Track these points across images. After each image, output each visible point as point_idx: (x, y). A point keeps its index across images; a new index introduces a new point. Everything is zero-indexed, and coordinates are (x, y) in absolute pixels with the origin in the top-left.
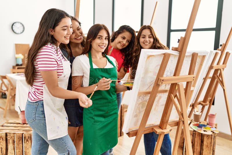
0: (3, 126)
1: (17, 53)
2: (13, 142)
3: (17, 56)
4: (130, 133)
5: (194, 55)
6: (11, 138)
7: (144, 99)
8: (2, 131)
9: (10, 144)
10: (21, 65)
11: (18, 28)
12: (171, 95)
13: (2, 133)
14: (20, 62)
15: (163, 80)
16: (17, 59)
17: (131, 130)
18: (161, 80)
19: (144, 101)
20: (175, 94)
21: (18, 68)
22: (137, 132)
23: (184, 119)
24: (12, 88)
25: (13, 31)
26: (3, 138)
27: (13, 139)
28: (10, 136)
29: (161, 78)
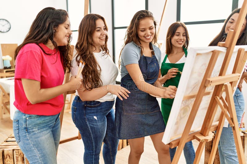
0: (7, 141)
1: (4, 54)
2: (22, 159)
3: (4, 58)
4: (172, 144)
5: (241, 51)
6: (19, 155)
7: (186, 103)
8: (8, 148)
9: (19, 162)
10: (10, 68)
12: (216, 97)
13: (8, 151)
14: (8, 65)
15: (211, 82)
16: (4, 61)
17: (173, 140)
18: (209, 81)
19: (186, 106)
20: (220, 96)
21: (6, 72)
22: (179, 142)
23: (234, 124)
24: (4, 94)
26: (10, 156)
27: (22, 156)
28: (18, 153)
29: (209, 79)
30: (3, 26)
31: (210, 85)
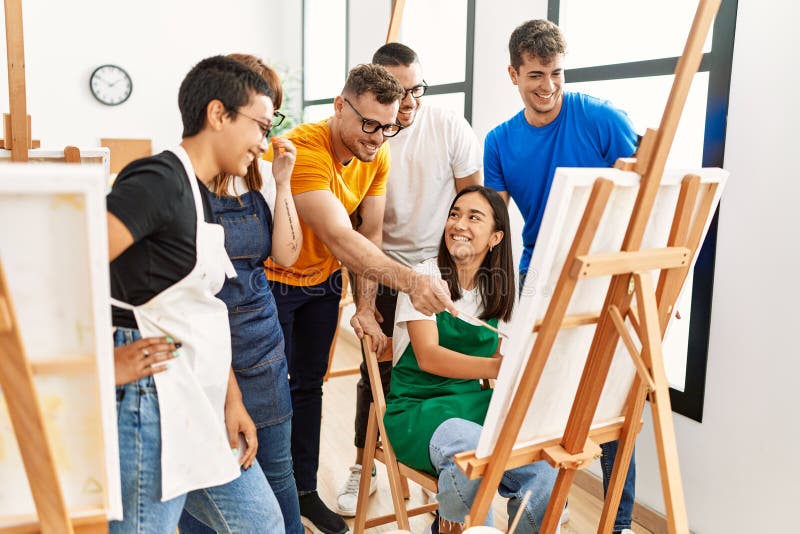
11: (110, 85)
12: (611, 309)
18: (582, 263)
25: (95, 95)
29: (580, 258)
30: (111, 85)
31: (585, 274)
